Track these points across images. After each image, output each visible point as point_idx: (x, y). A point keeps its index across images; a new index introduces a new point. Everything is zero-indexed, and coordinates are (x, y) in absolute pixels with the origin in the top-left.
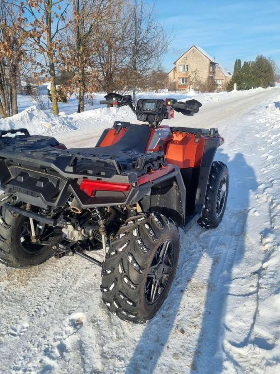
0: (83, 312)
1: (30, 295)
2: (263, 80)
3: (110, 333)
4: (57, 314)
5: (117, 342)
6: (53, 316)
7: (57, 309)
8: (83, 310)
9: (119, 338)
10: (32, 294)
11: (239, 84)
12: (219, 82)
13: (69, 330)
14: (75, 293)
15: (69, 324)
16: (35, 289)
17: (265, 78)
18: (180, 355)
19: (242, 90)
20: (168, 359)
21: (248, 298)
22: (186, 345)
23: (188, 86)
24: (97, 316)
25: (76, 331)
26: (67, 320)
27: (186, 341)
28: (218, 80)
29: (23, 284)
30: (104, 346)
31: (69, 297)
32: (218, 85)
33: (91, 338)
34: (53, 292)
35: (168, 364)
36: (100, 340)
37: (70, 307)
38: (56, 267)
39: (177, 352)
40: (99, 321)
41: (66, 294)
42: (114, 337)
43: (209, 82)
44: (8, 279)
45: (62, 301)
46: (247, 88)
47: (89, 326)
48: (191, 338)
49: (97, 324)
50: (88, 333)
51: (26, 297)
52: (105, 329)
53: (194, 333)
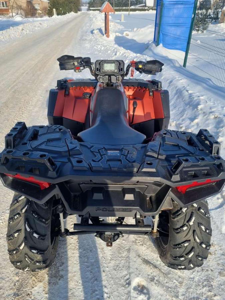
0: (138, 276)
1: (76, 285)
2: (73, 6)
3: (171, 282)
4: (118, 290)
5: (183, 287)
6: (116, 293)
7: (114, 286)
8: (136, 275)
9: (181, 283)
10: (76, 283)
11: (57, 10)
12: (37, 7)
13: (141, 298)
14: (113, 262)
15: (138, 294)
16: (74, 276)
17: (75, 4)
18: (223, 272)
19: (61, 15)
20: (219, 279)
21: (224, 208)
22: (219, 262)
23: (10, 11)
24: (149, 273)
25: (147, 296)
26: (132, 291)
27: (217, 259)
28: (35, 4)
29: (58, 278)
30: (178, 296)
31: (111, 268)
32: (36, 10)
33: (163, 295)
34: (93, 271)
35: (223, 283)
36: (171, 293)
37: (122, 277)
38: (72, 245)
39: (219, 270)
40: (155, 277)
41: (107, 267)
42: (178, 285)
43: (28, 6)
44: (39, 281)
45: (110, 276)
46: (63, 13)
47: (152, 286)
48: (217, 255)
49: (157, 281)
50: (157, 292)
51: (74, 289)
52: (166, 281)
53: (216, 251)
